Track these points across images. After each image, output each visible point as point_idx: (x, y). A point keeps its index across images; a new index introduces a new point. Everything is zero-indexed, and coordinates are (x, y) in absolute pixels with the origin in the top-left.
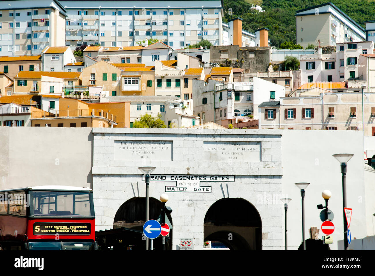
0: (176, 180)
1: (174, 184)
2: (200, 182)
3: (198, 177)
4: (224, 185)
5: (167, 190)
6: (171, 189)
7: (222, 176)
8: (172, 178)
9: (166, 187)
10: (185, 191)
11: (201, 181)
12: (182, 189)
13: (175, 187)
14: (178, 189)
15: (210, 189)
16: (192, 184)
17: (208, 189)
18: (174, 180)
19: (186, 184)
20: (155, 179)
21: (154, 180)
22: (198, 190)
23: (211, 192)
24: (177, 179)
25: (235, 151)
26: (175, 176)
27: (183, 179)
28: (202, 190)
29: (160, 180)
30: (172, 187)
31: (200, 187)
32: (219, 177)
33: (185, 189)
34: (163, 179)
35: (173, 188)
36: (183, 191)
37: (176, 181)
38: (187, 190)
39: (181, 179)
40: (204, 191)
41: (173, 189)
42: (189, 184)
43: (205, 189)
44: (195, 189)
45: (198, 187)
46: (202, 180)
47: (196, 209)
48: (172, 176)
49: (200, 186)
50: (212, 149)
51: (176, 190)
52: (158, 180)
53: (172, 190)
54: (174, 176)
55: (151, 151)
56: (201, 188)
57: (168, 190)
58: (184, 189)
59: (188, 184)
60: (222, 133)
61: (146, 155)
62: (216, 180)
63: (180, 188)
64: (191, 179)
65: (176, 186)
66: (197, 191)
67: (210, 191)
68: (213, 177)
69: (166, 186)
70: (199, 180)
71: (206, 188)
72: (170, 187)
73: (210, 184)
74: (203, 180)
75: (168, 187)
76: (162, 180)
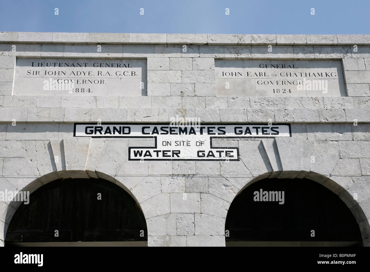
0: (155, 135)
1: (151, 142)
2: (211, 138)
3: (206, 129)
4: (268, 144)
5: (133, 156)
6: (143, 154)
7: (261, 126)
8: (146, 131)
9: (132, 150)
10: (176, 157)
11: (214, 137)
12: (170, 154)
13: (151, 151)
14: (160, 154)
15: (235, 153)
16: (193, 143)
17: (232, 154)
18: (151, 135)
19: (179, 143)
20: (106, 132)
21: (103, 135)
22: (206, 155)
23: (238, 160)
24: (157, 133)
25: (285, 78)
26: (152, 127)
27: (171, 134)
28: (217, 155)
29: (117, 134)
30: (144, 151)
31: (212, 150)
32: (253, 128)
33: (177, 153)
34: (124, 133)
35: (147, 151)
36: (171, 158)
37: (156, 137)
38: (182, 156)
39: (167, 133)
40: (221, 158)
41: (148, 154)
42: (185, 143)
43: (223, 154)
44: (201, 154)
45: (206, 148)
46: (215, 134)
47: (204, 196)
48: (145, 125)
49: (211, 147)
50: (234, 73)
51: (154, 156)
52: (112, 135)
53: (145, 155)
54: (149, 127)
55: (99, 78)
56: (214, 151)
57: (136, 155)
58: (173, 153)
59: (182, 143)
60: (253, 42)
61: (86, 86)
62: (248, 135)
63: (164, 151)
64: (190, 133)
65: (156, 147)
66: (205, 158)
67: (236, 157)
68: (241, 128)
69: (130, 148)
70: (209, 134)
71: (226, 152)
72: (140, 150)
73: (233, 143)
74: (217, 135)
75: (136, 150)
76: (122, 135)
